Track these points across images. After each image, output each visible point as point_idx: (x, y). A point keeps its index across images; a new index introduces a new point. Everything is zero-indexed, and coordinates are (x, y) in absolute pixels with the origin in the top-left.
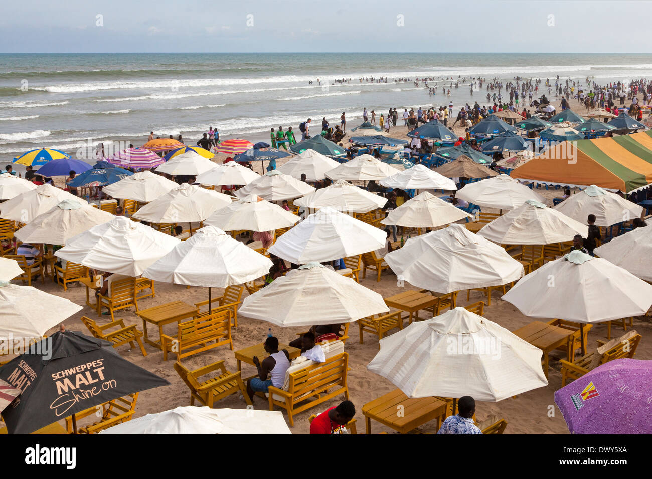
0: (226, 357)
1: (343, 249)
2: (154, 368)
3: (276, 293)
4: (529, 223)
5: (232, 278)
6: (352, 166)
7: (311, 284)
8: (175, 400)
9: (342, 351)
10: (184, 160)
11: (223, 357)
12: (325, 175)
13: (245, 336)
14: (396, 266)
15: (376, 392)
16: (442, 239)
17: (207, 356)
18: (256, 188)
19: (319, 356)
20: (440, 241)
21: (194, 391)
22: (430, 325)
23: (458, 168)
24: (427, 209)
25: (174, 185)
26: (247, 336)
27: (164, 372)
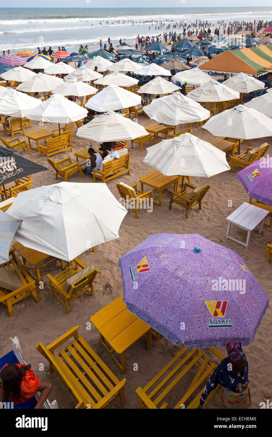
0: (70, 155)
1: (121, 105)
2: (36, 160)
3: (94, 126)
4: (211, 91)
5: (70, 119)
6: (120, 64)
7: (111, 122)
8: (49, 175)
9: (127, 153)
10: (37, 61)
11: (68, 155)
12: (107, 69)
13: (77, 145)
14: (149, 113)
15: (143, 171)
16: (171, 100)
17: (61, 155)
18: (74, 75)
19: (117, 155)
20: (170, 100)
21: (57, 171)
22: (173, 141)
23: (172, 65)
24: (160, 85)
25: (35, 74)
26: (78, 145)
27: (41, 162)
